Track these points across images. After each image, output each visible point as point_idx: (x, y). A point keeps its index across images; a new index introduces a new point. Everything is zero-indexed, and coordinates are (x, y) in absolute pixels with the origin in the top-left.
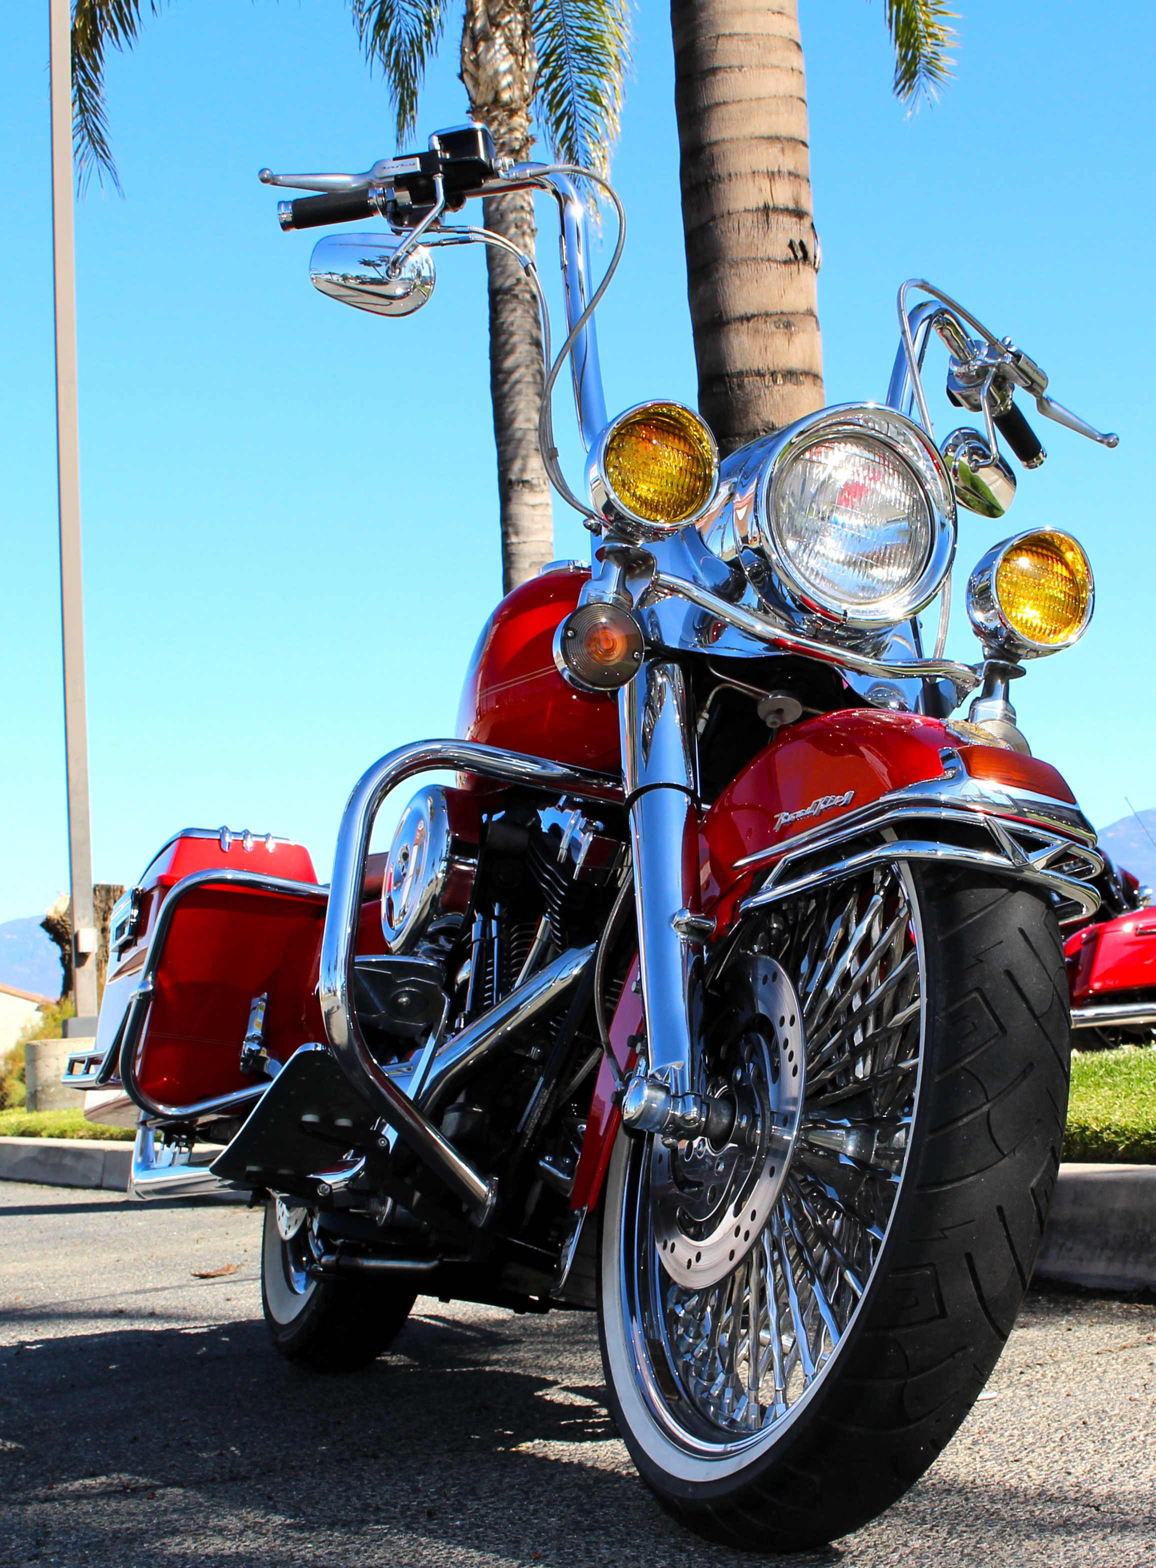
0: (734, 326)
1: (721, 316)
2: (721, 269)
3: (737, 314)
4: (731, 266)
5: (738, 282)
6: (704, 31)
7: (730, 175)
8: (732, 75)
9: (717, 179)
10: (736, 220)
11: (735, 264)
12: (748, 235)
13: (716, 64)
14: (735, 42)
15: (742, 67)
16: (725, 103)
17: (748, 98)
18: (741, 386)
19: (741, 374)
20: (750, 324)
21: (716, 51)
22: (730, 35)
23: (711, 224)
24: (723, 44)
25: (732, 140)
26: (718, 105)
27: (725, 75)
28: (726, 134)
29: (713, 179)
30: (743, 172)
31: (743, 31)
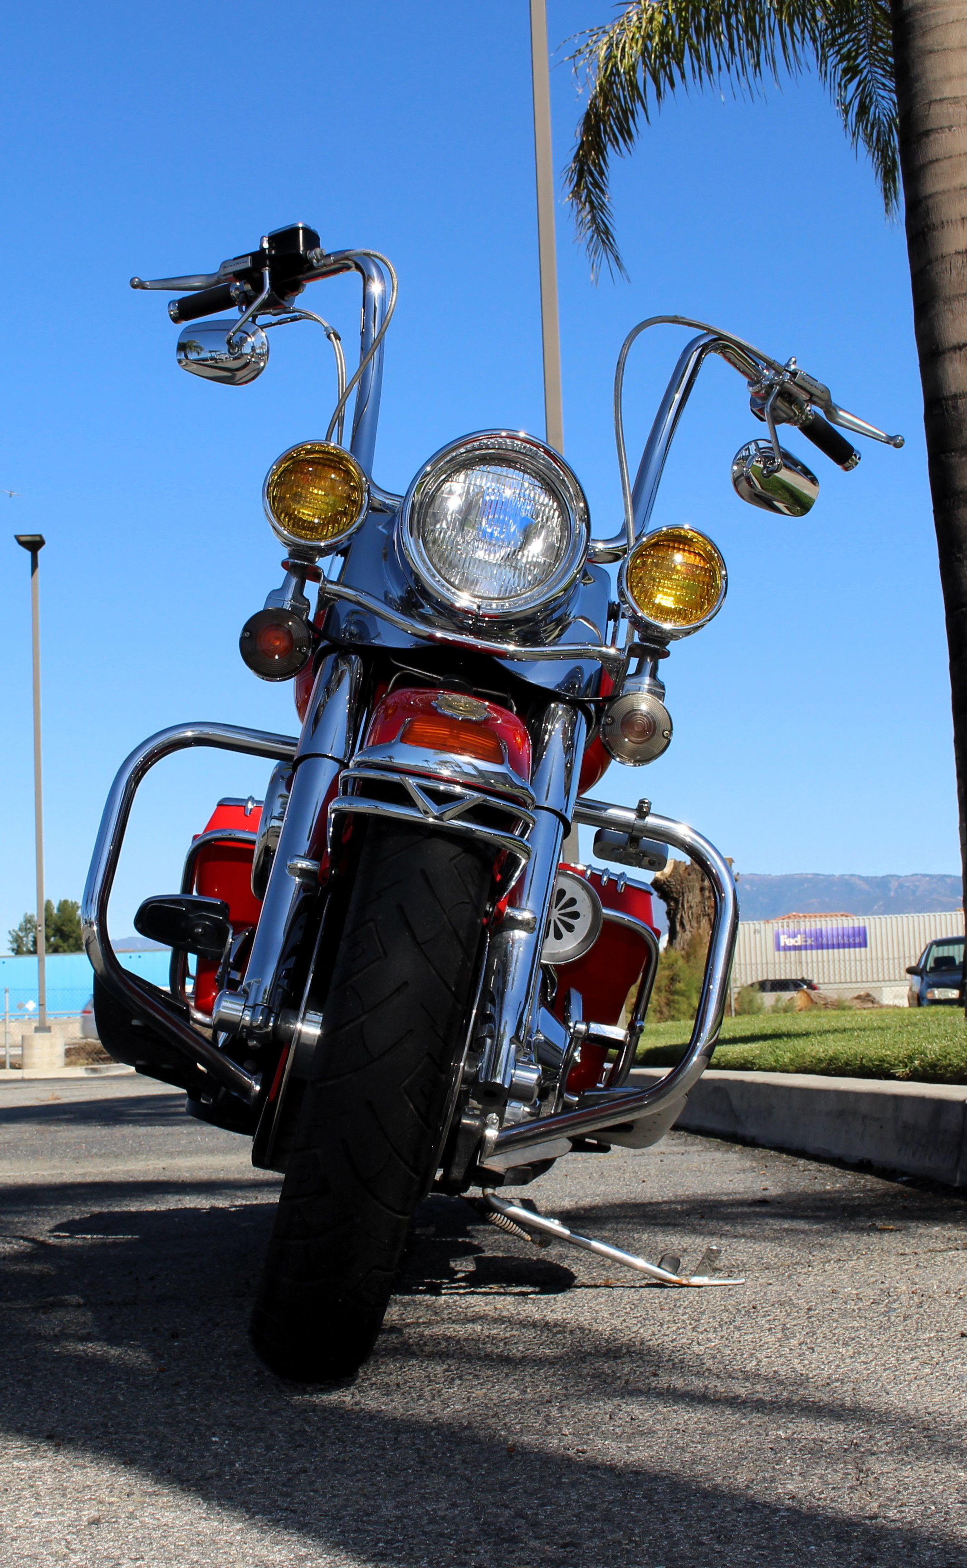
0: (948, 355)
1: (937, 348)
2: (937, 306)
3: (951, 345)
4: (945, 303)
5: (951, 317)
6: (919, 99)
7: (942, 223)
8: (943, 135)
9: (932, 228)
10: (948, 263)
11: (948, 300)
12: (958, 274)
13: (929, 127)
14: (945, 106)
15: (952, 127)
16: (937, 160)
17: (957, 154)
18: (955, 408)
19: (955, 397)
20: (962, 353)
21: (928, 115)
22: (941, 100)
23: (928, 267)
24: (935, 109)
25: (943, 192)
26: (931, 162)
27: (937, 135)
28: (939, 187)
29: (929, 228)
30: (954, 219)
31: (952, 96)
